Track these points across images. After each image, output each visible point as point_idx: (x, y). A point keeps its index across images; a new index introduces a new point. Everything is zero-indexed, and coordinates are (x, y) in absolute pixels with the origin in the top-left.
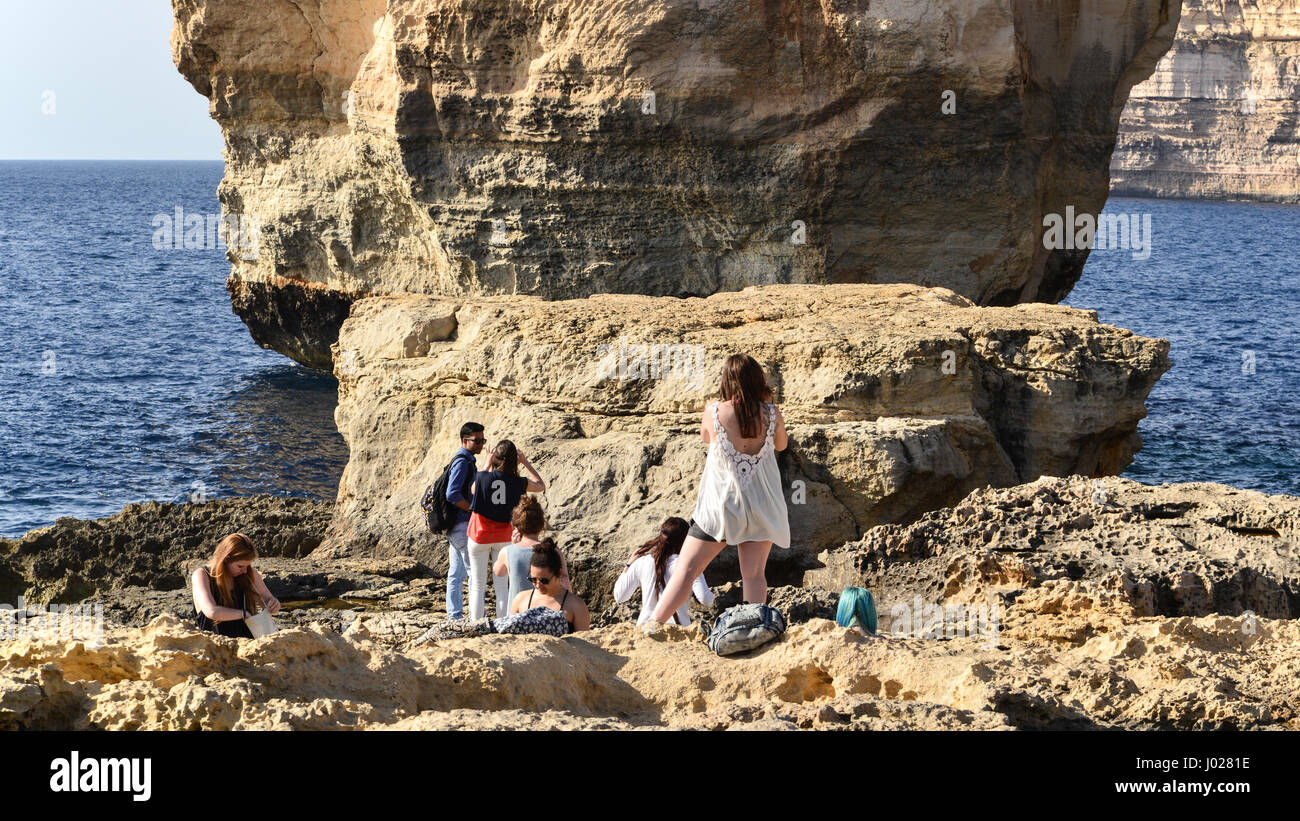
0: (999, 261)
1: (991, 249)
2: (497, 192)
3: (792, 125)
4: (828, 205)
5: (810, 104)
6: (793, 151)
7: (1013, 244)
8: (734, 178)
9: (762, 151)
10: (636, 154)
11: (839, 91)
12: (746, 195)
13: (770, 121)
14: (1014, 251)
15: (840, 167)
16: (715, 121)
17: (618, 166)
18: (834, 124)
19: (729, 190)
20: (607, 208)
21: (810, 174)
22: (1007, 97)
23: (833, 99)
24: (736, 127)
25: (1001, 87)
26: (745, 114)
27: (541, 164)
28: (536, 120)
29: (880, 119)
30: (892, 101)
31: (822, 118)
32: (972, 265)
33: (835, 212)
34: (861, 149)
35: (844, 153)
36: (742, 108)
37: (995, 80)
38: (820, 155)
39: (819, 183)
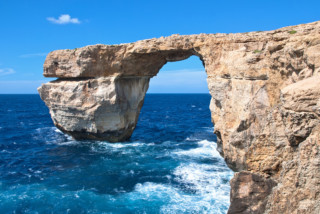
0: (120, 125)
1: (118, 123)
3: (89, 108)
4: (94, 118)
5: (91, 105)
9: (86, 112)
14: (122, 123)
15: (94, 114)
18: (93, 108)
21: (91, 115)
22: (115, 104)
23: (93, 105)
28: (63, 108)
30: (100, 105)
32: (116, 125)
35: (94, 112)
36: (83, 106)
37: (113, 102)
38: (92, 112)
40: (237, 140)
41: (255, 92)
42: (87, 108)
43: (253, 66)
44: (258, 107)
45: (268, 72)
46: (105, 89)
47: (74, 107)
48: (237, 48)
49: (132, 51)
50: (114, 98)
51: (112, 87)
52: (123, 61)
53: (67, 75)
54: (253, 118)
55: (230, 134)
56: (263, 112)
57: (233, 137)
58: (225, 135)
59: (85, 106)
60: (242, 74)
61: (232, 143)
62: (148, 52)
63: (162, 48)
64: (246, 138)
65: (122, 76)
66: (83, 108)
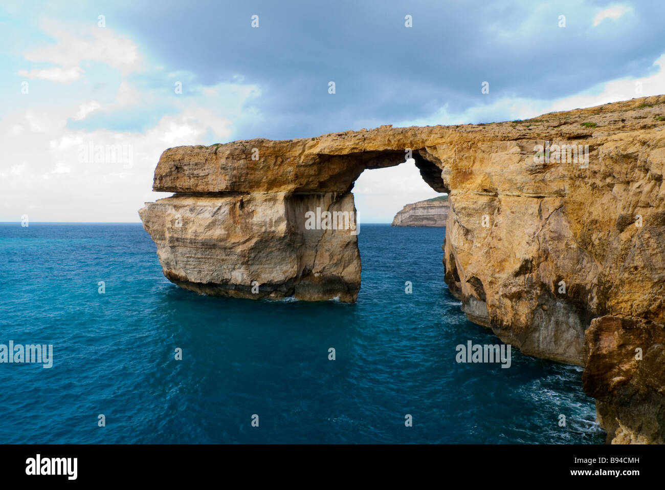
0: (289, 271)
1: (287, 269)
2: (187, 257)
3: (239, 244)
4: (248, 261)
5: (242, 240)
6: (239, 249)
7: (292, 268)
8: (229, 255)
9: (233, 250)
10: (210, 250)
11: (248, 237)
12: (231, 259)
13: (234, 243)
14: (293, 269)
15: (248, 253)
16: (222, 243)
17: (207, 252)
18: (247, 243)
19: (228, 257)
20: (207, 261)
21: (243, 255)
22: (285, 236)
23: (247, 238)
24: (227, 245)
25: (283, 235)
26: (229, 242)
27: (194, 252)
28: (191, 243)
29: (256, 243)
30: (259, 239)
31: (245, 242)
32: (283, 272)
33: (250, 263)
34: (252, 249)
35: (249, 250)
36: (229, 240)
37: (282, 233)
38: (244, 251)
39: (245, 257)
40: (514, 290)
41: (545, 216)
42: (235, 245)
43: (540, 176)
44: (553, 239)
45: (566, 186)
46: (269, 212)
47: (213, 242)
48: (505, 148)
49: (316, 151)
50: (282, 228)
51: (280, 209)
52: (299, 166)
53: (200, 188)
54: (545, 255)
55: (501, 282)
56: (562, 246)
57: (505, 286)
58: (491, 283)
59: (233, 240)
60: (521, 189)
61: (505, 296)
62: (345, 152)
63: (370, 147)
64: (531, 286)
65: (296, 190)
66: (228, 245)
